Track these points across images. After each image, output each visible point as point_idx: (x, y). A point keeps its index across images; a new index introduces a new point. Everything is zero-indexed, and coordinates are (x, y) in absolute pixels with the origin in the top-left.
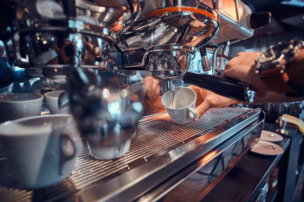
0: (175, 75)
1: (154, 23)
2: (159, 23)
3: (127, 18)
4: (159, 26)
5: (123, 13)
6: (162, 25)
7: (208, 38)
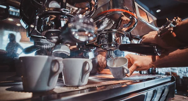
0: (114, 47)
1: (102, 18)
2: (105, 18)
3: (88, 14)
4: (105, 20)
5: (86, 11)
6: (106, 19)
7: (131, 29)
